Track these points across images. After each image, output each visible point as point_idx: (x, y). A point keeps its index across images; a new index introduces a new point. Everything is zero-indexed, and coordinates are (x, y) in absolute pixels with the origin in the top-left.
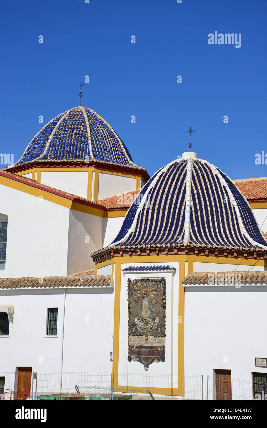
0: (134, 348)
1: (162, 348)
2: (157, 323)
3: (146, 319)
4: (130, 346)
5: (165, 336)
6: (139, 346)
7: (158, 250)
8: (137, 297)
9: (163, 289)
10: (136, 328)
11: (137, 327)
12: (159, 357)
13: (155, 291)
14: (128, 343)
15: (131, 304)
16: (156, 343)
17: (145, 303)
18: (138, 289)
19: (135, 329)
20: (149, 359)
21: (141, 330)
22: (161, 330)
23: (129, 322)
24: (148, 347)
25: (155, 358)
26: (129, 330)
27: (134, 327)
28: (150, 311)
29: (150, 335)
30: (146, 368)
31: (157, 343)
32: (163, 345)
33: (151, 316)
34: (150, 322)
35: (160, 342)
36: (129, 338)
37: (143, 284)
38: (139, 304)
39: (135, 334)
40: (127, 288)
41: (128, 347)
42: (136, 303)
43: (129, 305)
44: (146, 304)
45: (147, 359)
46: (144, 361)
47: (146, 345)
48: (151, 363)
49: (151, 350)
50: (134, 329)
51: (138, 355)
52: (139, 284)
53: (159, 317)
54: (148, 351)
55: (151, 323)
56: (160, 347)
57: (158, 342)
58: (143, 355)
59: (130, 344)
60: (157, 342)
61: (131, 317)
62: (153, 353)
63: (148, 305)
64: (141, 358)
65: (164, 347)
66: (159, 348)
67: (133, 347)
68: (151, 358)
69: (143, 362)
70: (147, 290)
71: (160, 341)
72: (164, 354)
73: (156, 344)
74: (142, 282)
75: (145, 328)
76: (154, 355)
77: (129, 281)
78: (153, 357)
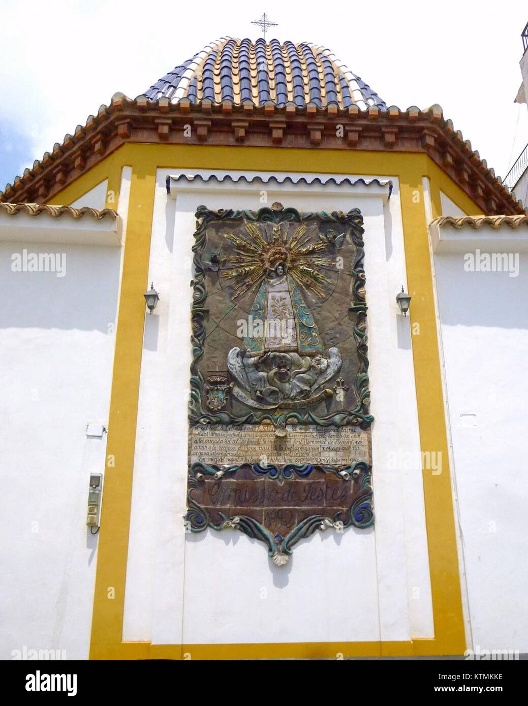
0: (220, 473)
1: (357, 471)
2: (331, 372)
3: (282, 354)
4: (194, 468)
5: (366, 424)
6: (245, 466)
7: (322, 127)
8: (239, 275)
9: (355, 248)
10: (229, 392)
11: (236, 390)
12: (345, 509)
13: (322, 252)
14: (189, 454)
15: (209, 300)
16: (326, 454)
17: (278, 295)
18: (244, 243)
19: (221, 396)
20: (292, 517)
21: (251, 402)
22: (349, 399)
23: (193, 370)
24: (288, 467)
25: (324, 513)
26: (196, 400)
27: (223, 387)
28: (302, 326)
29: (296, 420)
30: (280, 559)
31: (332, 454)
32: (360, 460)
33: (306, 344)
34: (300, 366)
35: (344, 449)
36: (190, 434)
37: (270, 227)
38: (247, 299)
39: (225, 417)
40: (193, 241)
41: (183, 471)
42: (232, 295)
43: (198, 303)
44: (282, 299)
45: (284, 519)
46: (268, 527)
47: (281, 461)
48: (305, 536)
49: (305, 481)
50: (218, 399)
51: (240, 502)
52: (252, 228)
53: (342, 351)
54: (291, 485)
55: (303, 370)
56: (348, 468)
57: (336, 450)
58: (261, 504)
59: (195, 460)
60: (330, 449)
61: (205, 349)
62: (312, 494)
63: (288, 301)
64: (250, 514)
65: (366, 468)
66: (343, 473)
67: (213, 471)
68: (306, 514)
69: (266, 532)
70: (283, 250)
71: (346, 446)
72: (369, 494)
73: (328, 458)
74: (265, 219)
75: (273, 392)
76: (320, 502)
77: (202, 213)
78: (314, 512)
